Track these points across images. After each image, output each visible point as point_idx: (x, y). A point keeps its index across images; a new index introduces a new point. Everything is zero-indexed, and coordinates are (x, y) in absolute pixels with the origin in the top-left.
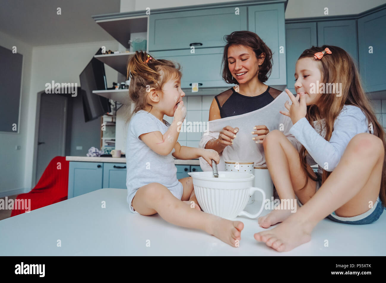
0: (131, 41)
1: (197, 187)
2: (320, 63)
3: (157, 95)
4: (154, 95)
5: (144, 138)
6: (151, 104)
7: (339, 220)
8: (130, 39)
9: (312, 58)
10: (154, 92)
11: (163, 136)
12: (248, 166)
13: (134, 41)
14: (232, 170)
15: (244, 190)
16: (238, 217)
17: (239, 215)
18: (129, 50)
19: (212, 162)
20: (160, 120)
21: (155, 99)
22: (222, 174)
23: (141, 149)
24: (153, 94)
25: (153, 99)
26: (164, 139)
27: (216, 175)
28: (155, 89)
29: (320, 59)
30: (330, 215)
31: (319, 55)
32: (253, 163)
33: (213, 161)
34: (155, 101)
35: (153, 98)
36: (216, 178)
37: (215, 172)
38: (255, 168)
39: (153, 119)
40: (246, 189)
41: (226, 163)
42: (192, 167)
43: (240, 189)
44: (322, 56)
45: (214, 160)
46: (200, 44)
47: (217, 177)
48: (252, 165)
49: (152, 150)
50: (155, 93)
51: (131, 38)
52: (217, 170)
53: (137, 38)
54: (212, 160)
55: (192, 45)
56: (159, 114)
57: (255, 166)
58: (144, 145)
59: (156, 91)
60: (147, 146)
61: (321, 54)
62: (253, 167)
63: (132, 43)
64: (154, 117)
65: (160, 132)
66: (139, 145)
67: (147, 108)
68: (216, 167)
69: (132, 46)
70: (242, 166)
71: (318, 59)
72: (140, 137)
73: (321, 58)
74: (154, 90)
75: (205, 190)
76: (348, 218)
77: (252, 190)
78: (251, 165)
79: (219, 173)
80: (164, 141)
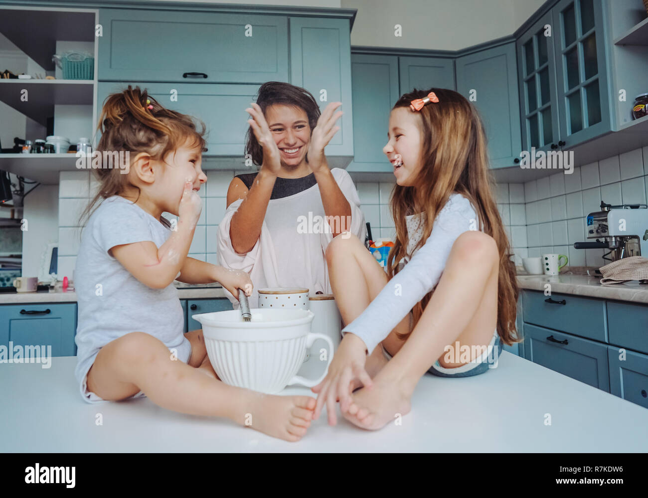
0: (58, 56)
1: (212, 341)
2: (418, 117)
3: (151, 170)
4: (145, 169)
5: (120, 253)
6: (138, 186)
7: (445, 373)
8: (55, 53)
9: (409, 108)
10: (147, 162)
11: (158, 250)
12: (300, 297)
13: (66, 57)
14: (271, 306)
15: (298, 340)
16: (287, 387)
17: (290, 383)
18: (54, 75)
19: (239, 293)
20: (155, 217)
21: (146, 177)
22: (256, 314)
23: (112, 275)
24: (144, 166)
25: (142, 175)
26: (160, 257)
27: (246, 316)
28: (149, 155)
29: (419, 110)
30: (432, 367)
31: (417, 104)
32: (308, 291)
33: (240, 291)
34: (145, 179)
35: (142, 173)
36: (247, 323)
37: (245, 311)
38: (310, 299)
39: (141, 217)
40: (302, 337)
41: (260, 292)
42: (190, 303)
43: (291, 339)
44: (421, 106)
45: (242, 290)
46: (202, 76)
47: (247, 319)
48: (305, 294)
49: (133, 277)
50: (148, 164)
51: (58, 50)
52: (248, 307)
53: (72, 52)
54: (238, 289)
55: (188, 75)
56: (153, 206)
57: (311, 296)
58: (119, 267)
59: (151, 161)
60: (125, 269)
61: (422, 101)
62: (308, 298)
63: (61, 60)
64: (142, 211)
65: (153, 243)
66: (107, 266)
67: (129, 192)
68: (247, 300)
69: (60, 68)
70: (289, 298)
71: (416, 111)
72: (111, 252)
73: (421, 109)
74: (147, 158)
75: (228, 345)
76: (458, 369)
77: (311, 337)
78: (303, 295)
79: (252, 311)
80: (159, 261)
